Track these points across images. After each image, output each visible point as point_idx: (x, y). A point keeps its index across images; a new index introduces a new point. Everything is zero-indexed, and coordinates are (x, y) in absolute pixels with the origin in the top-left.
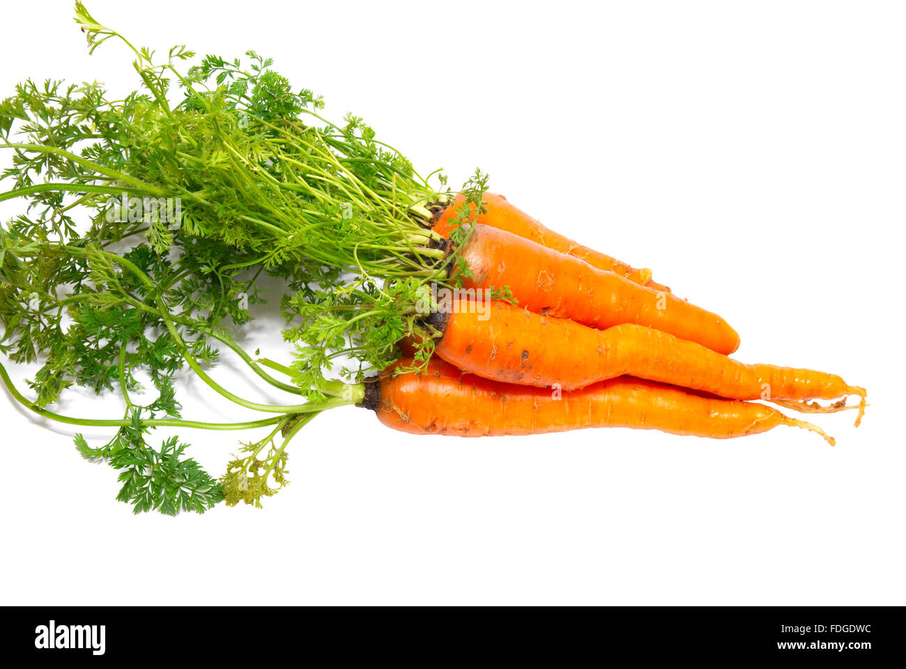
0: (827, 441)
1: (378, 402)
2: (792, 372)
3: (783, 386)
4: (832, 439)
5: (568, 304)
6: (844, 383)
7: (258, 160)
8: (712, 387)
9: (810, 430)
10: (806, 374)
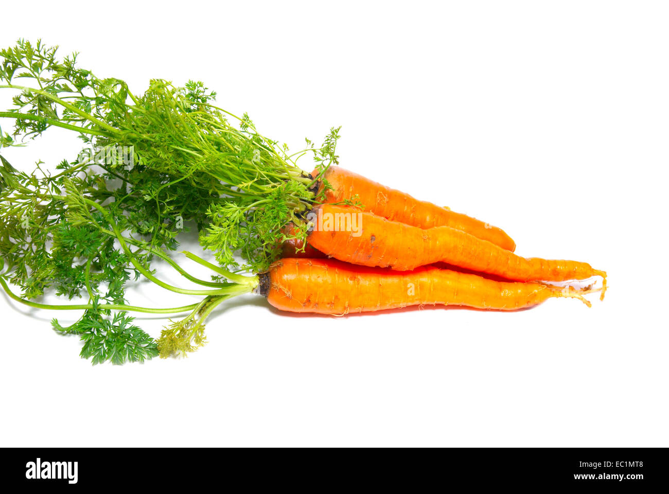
0: (585, 304)
1: (269, 287)
2: (555, 262)
3: (550, 269)
4: (589, 302)
5: (398, 216)
6: (591, 267)
7: (184, 107)
8: (501, 270)
9: (572, 298)
10: (565, 263)
